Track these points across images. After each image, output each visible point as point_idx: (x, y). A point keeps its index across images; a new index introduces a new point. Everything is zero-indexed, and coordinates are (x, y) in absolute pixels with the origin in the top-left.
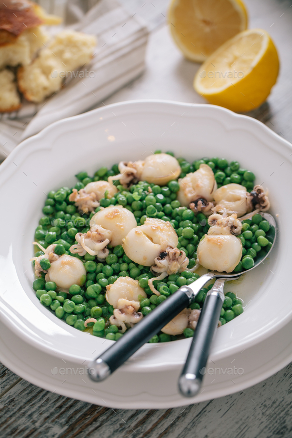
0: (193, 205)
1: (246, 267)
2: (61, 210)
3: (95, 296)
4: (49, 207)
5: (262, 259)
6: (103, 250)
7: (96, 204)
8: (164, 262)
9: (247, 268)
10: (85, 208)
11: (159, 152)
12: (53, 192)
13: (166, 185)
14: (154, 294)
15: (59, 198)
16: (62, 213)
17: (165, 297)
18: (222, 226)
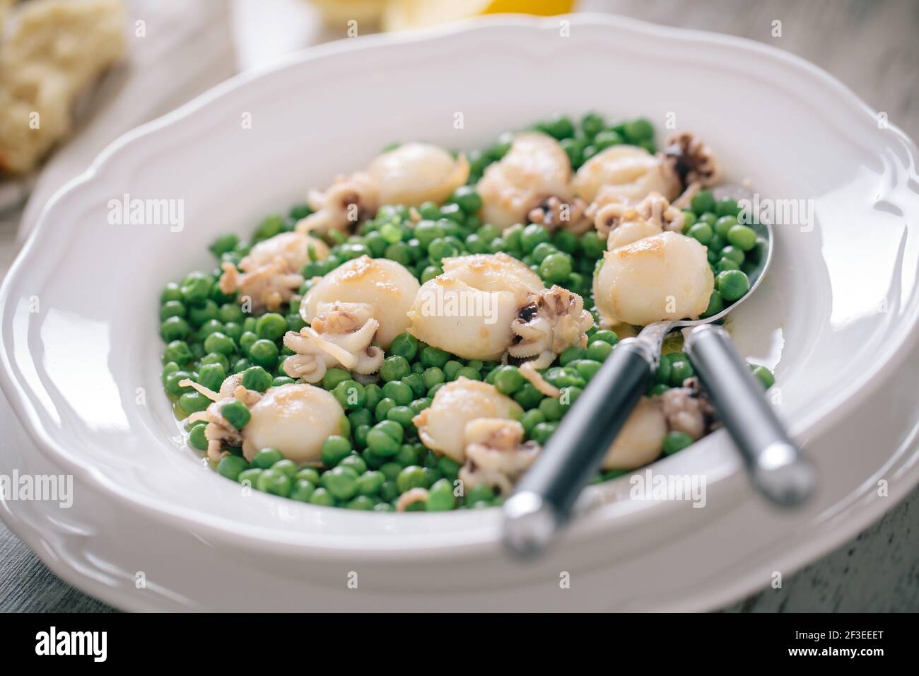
0: (537, 213)
1: (733, 295)
2: (209, 319)
3: (395, 447)
4: (176, 319)
5: (762, 269)
6: (368, 351)
7: (295, 279)
8: (537, 324)
9: (738, 295)
10: (271, 293)
11: (393, 147)
12: (173, 286)
13: (449, 200)
14: (545, 396)
15: (194, 291)
16: (214, 323)
17: (578, 390)
18: (641, 219)
